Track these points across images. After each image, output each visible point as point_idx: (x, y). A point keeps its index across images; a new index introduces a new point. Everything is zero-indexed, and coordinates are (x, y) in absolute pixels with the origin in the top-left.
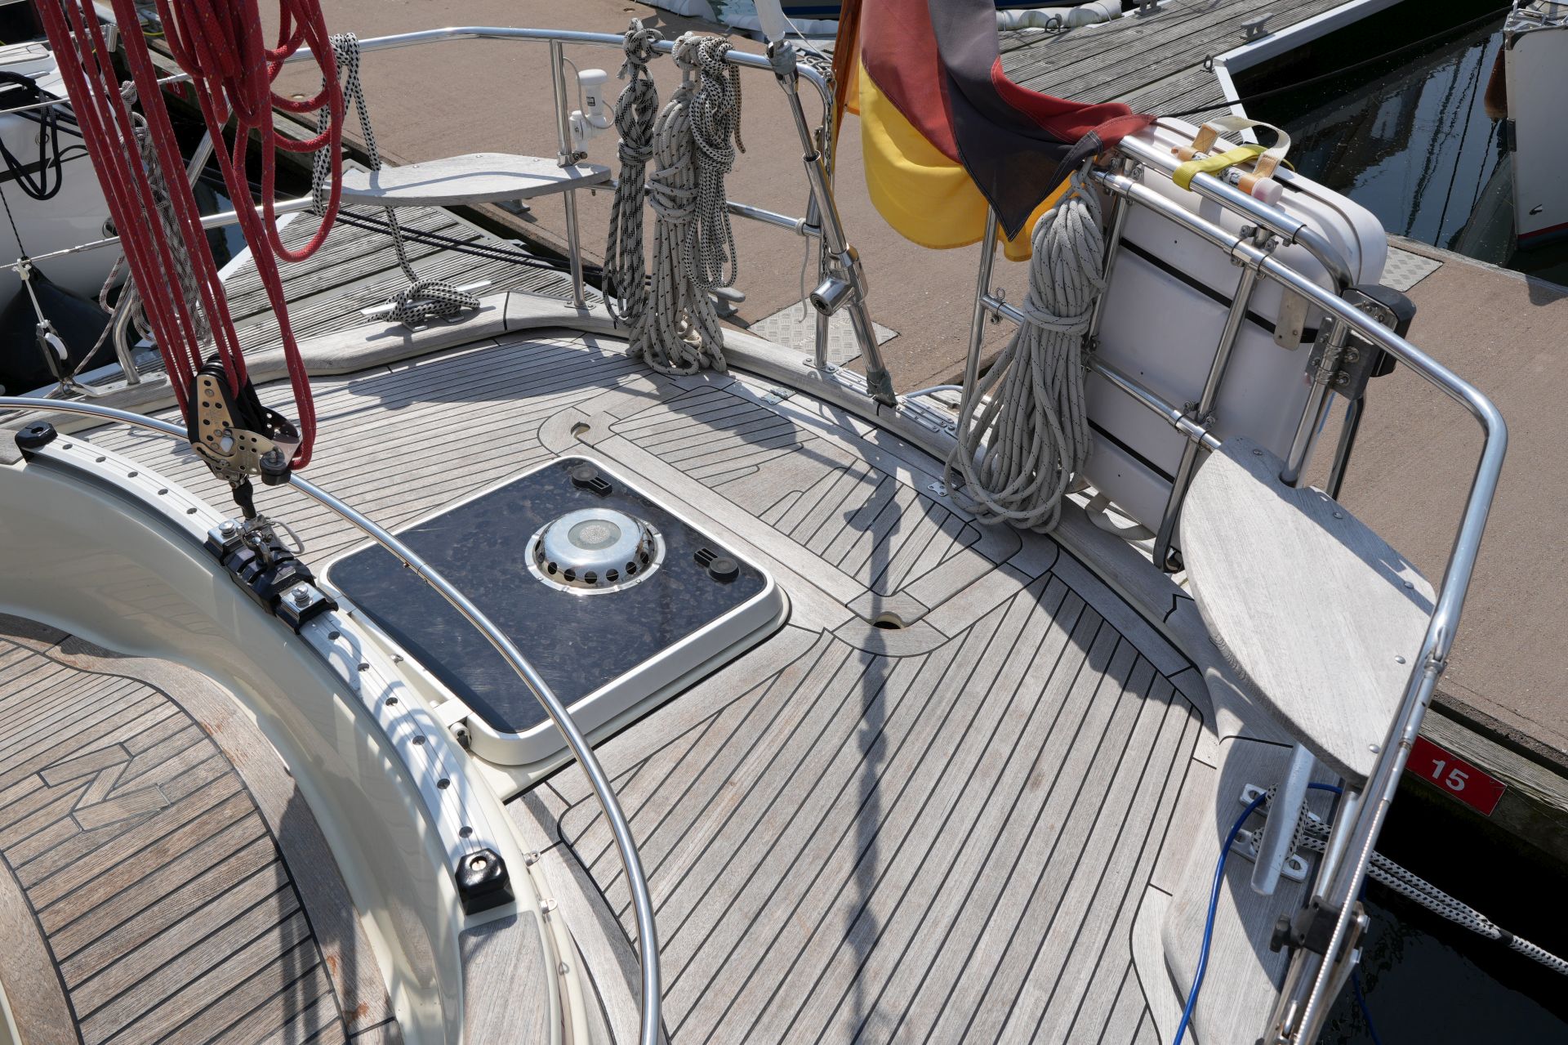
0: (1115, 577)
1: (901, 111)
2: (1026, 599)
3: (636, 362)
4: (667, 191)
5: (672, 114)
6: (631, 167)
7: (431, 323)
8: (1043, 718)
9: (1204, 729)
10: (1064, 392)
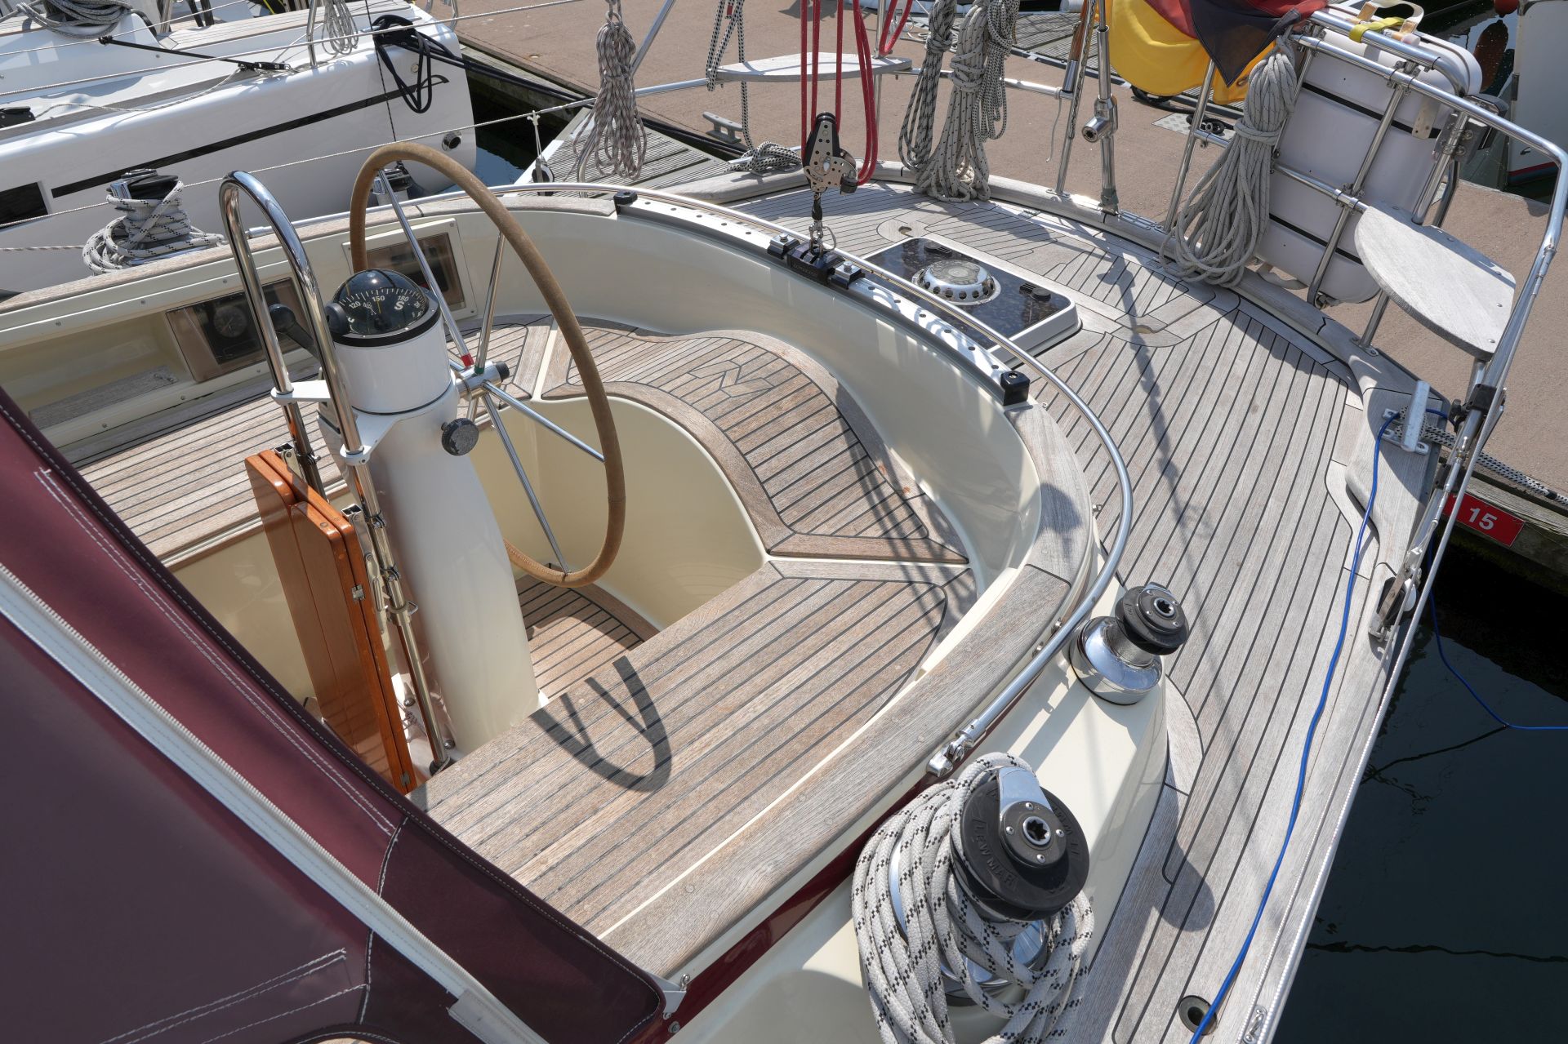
0: (1282, 310)
1: (1153, 6)
2: (1225, 323)
3: (924, 194)
4: (966, 69)
5: (975, 14)
6: (935, 55)
7: (774, 172)
8: (1251, 380)
9: (1350, 392)
10: (1257, 185)
